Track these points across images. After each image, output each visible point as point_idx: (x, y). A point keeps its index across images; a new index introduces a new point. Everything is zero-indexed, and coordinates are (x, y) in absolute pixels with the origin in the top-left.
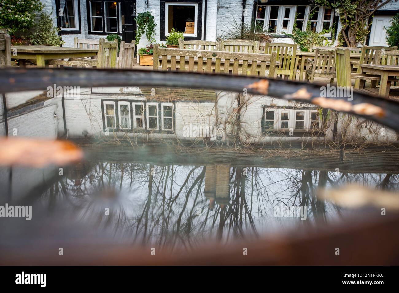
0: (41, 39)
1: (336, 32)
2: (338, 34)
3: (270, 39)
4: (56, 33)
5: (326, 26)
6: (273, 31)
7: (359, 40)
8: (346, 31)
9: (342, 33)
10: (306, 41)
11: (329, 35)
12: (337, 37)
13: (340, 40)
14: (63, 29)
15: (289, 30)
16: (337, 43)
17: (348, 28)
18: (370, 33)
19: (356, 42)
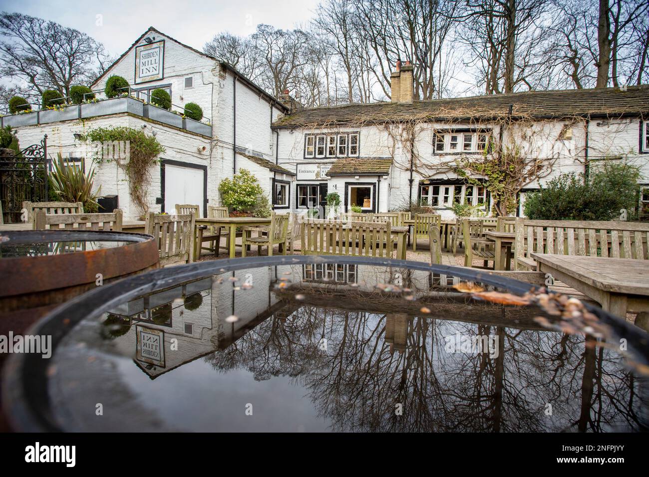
0: (260, 213)
1: (489, 205)
2: (491, 206)
3: (434, 211)
4: (271, 209)
5: (480, 201)
6: (436, 205)
7: (510, 212)
8: (498, 204)
9: (494, 206)
10: (464, 212)
11: (484, 207)
12: (491, 209)
13: (493, 211)
14: (275, 206)
15: (450, 204)
16: (491, 214)
17: (499, 202)
18: (519, 206)
19: (507, 213)
